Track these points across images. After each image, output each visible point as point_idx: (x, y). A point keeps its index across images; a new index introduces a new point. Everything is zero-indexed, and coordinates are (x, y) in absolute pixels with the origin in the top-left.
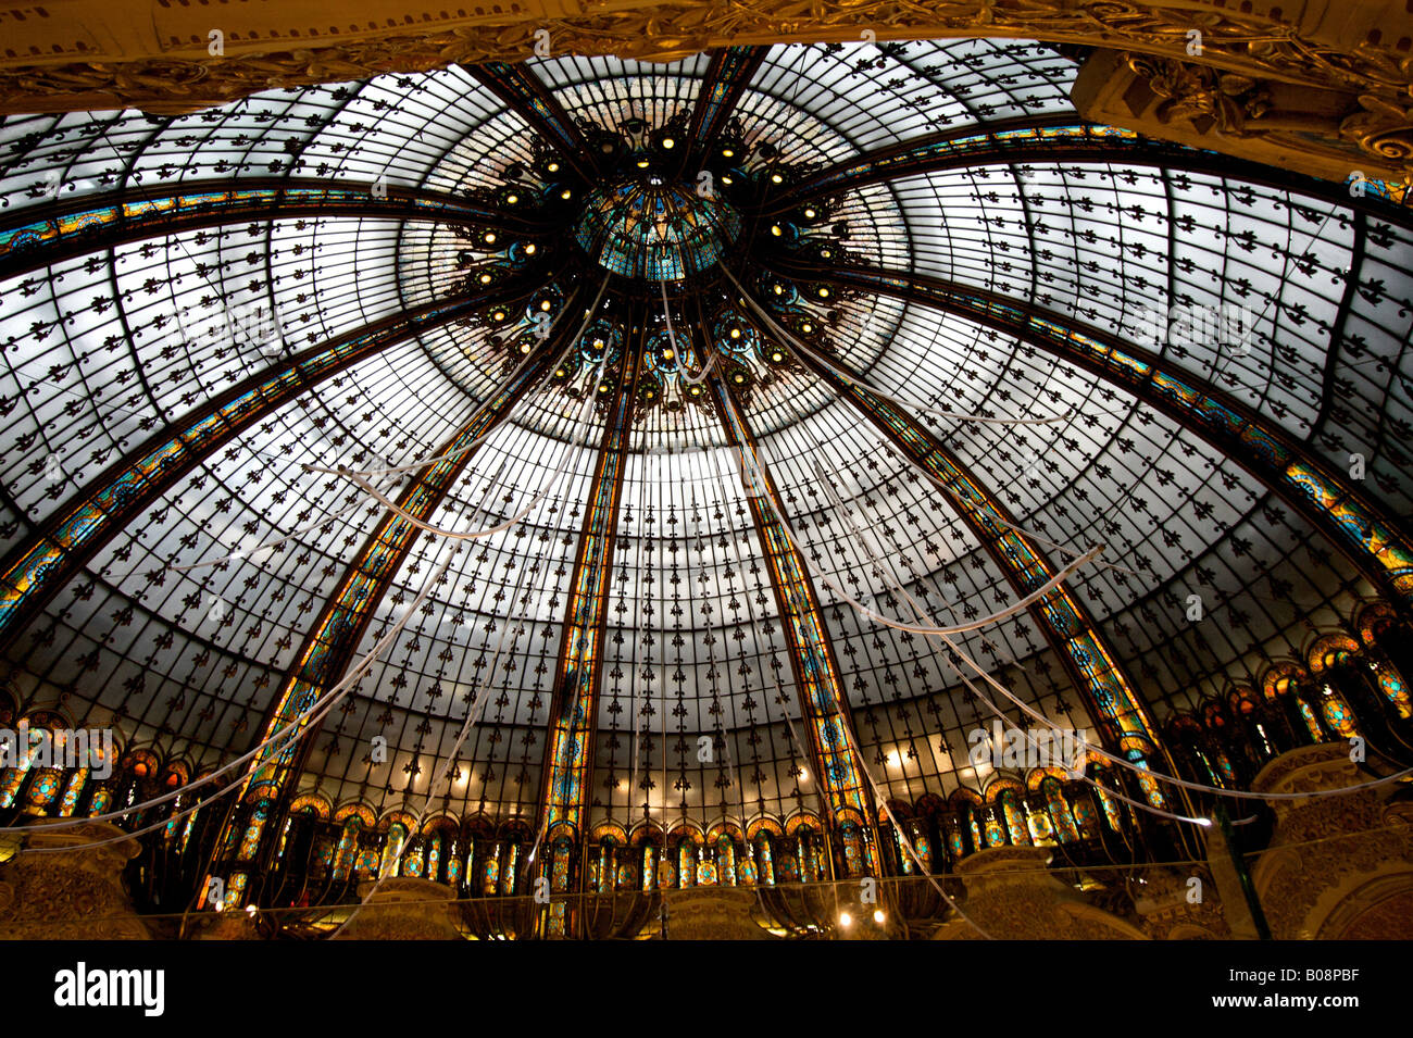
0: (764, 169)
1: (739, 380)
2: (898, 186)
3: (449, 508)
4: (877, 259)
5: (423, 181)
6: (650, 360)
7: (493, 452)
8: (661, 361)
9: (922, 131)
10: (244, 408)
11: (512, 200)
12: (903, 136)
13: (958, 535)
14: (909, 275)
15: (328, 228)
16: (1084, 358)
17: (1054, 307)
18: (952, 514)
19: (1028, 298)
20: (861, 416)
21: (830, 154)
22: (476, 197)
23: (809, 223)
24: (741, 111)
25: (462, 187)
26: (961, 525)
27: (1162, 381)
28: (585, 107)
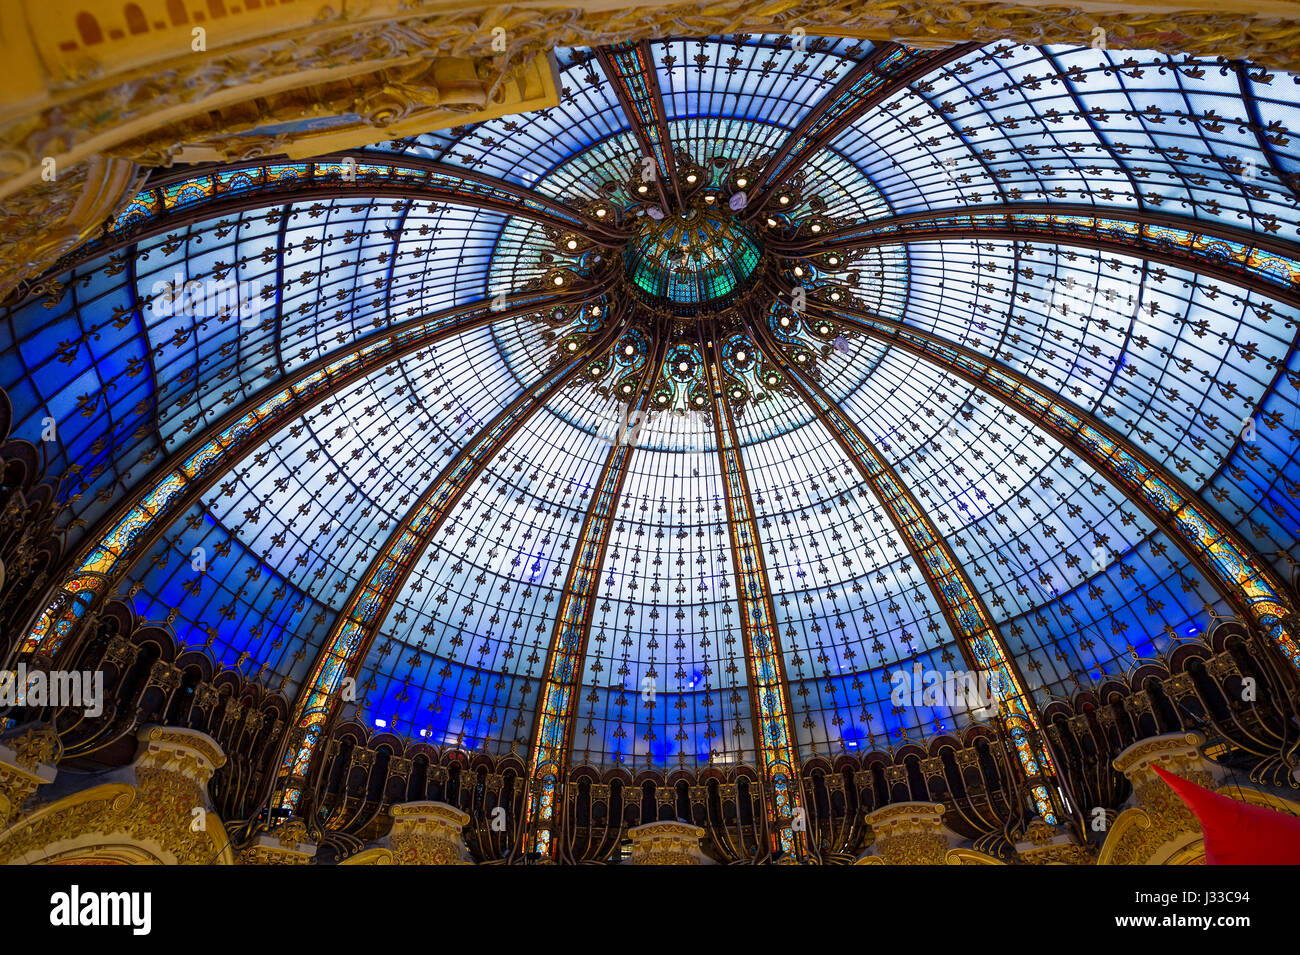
0: (806, 218)
1: (737, 394)
2: (912, 248)
3: (485, 481)
4: (876, 306)
5: (537, 183)
6: (666, 370)
7: (528, 433)
8: (676, 371)
9: (954, 203)
10: (344, 369)
11: (601, 213)
12: (933, 206)
13: (892, 544)
14: (900, 324)
15: (453, 214)
16: (1026, 408)
17: (1012, 363)
18: (890, 526)
19: (992, 355)
20: (830, 437)
21: (867, 213)
22: (575, 205)
23: (830, 269)
24: (810, 164)
25: (564, 194)
26: (896, 536)
27: (1089, 433)
28: (688, 139)
